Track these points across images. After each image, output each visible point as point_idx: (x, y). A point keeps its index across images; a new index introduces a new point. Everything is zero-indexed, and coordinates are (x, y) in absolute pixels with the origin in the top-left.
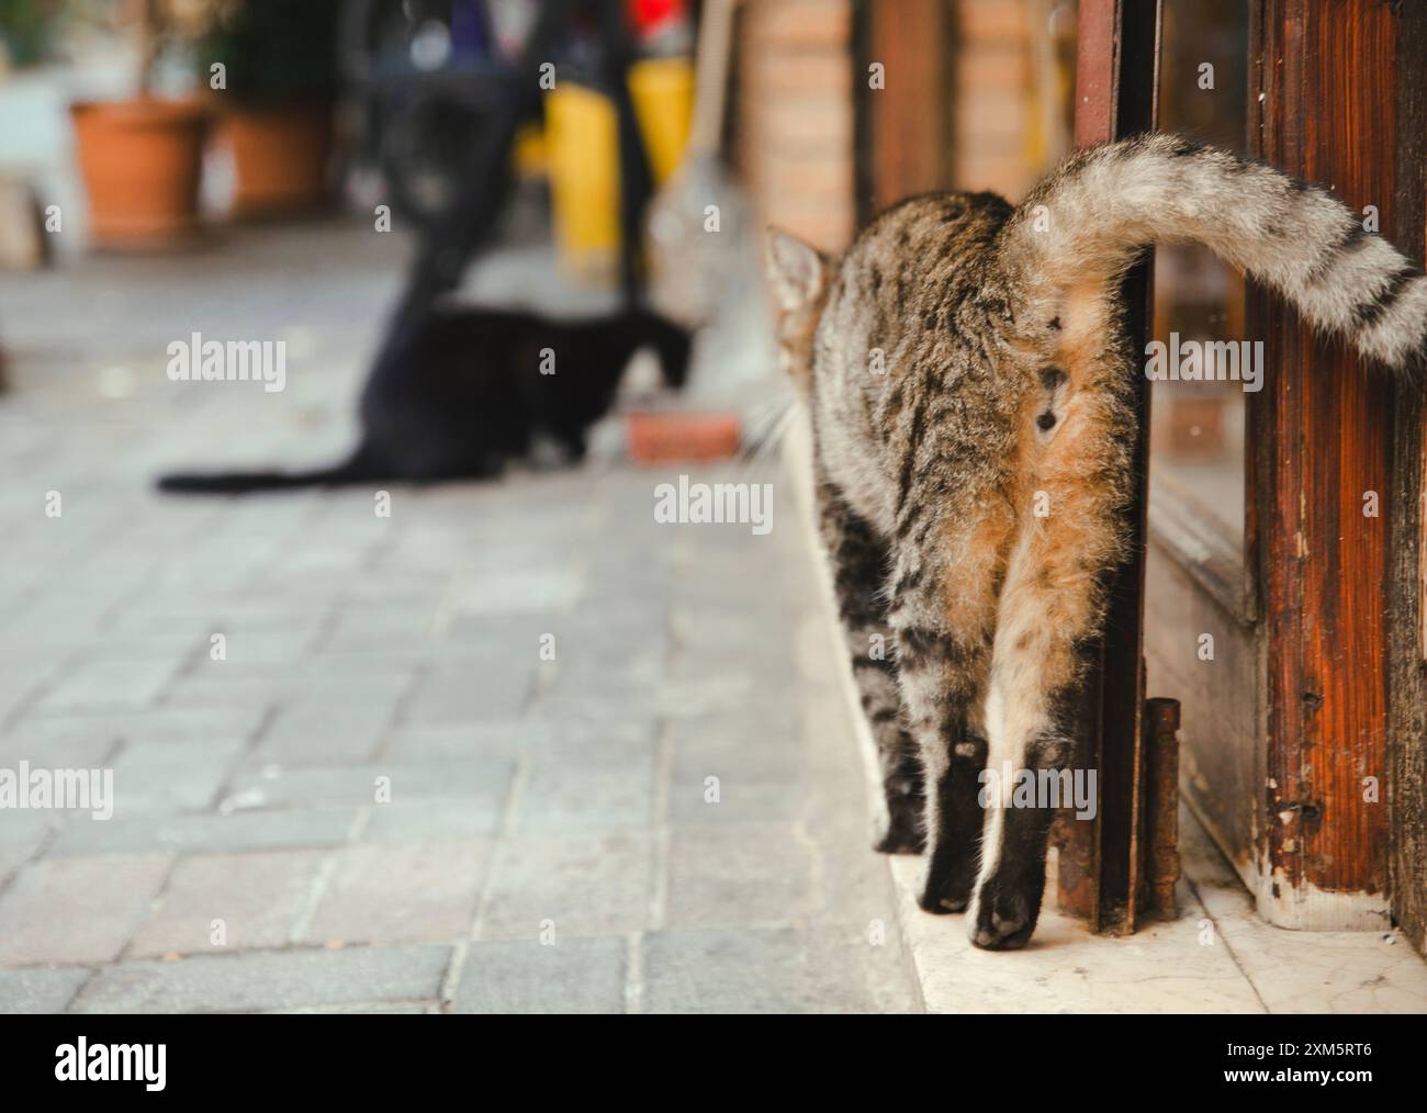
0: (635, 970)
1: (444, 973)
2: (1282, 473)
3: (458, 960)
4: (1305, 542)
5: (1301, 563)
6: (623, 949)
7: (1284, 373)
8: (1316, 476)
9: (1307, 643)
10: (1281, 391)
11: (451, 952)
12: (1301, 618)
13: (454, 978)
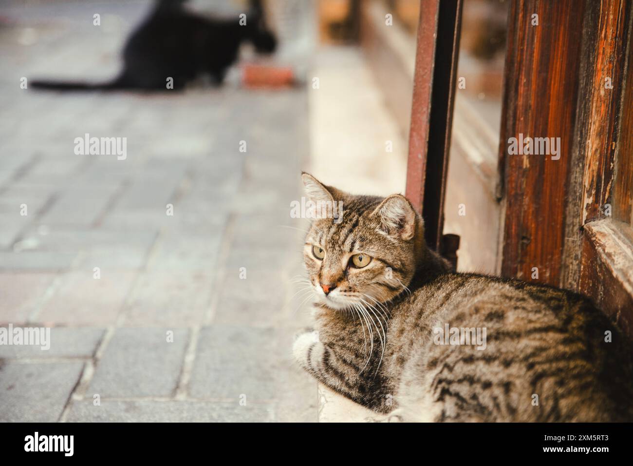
0: (193, 347)
1: (99, 343)
2: (519, 124)
3: (108, 336)
4: (528, 160)
5: (525, 171)
6: (189, 336)
7: (523, 73)
8: (535, 127)
9: (525, 212)
10: (521, 82)
11: (105, 332)
12: (523, 198)
13: (104, 346)
